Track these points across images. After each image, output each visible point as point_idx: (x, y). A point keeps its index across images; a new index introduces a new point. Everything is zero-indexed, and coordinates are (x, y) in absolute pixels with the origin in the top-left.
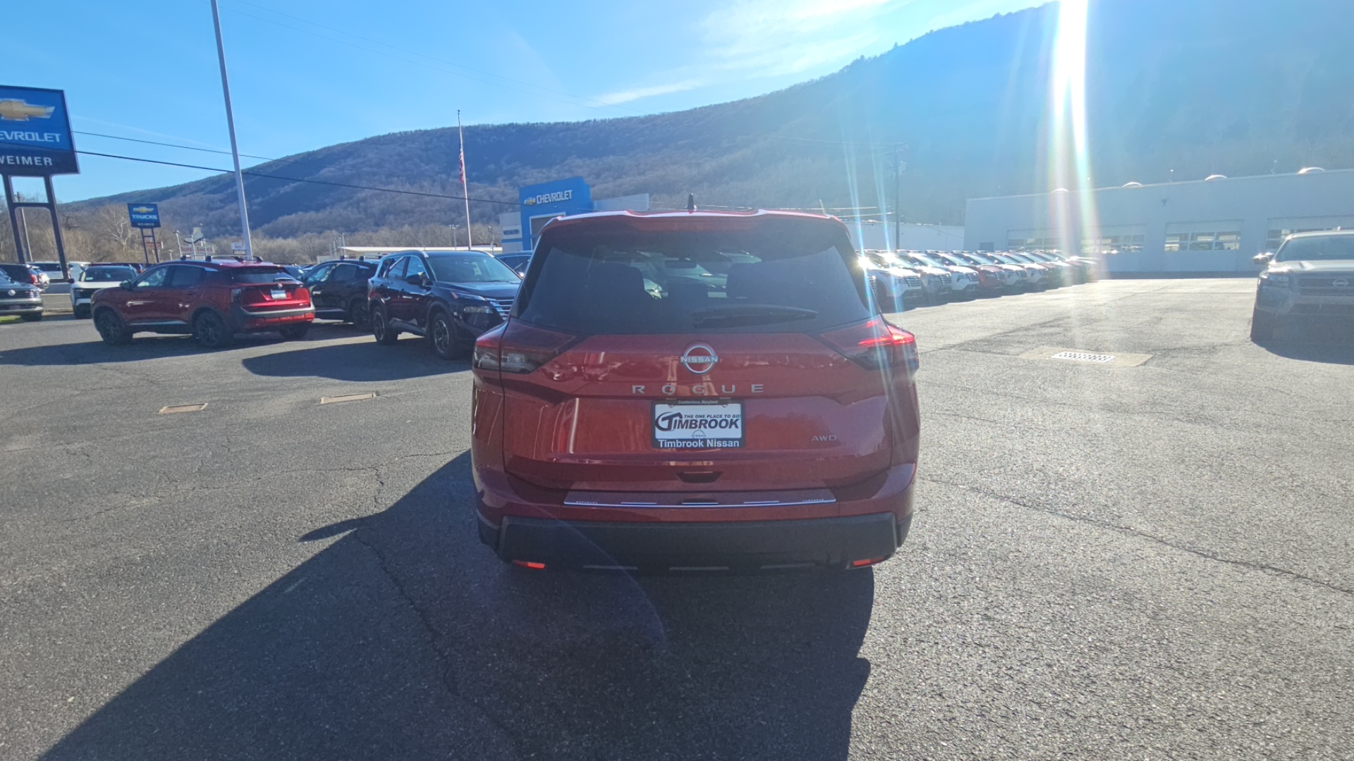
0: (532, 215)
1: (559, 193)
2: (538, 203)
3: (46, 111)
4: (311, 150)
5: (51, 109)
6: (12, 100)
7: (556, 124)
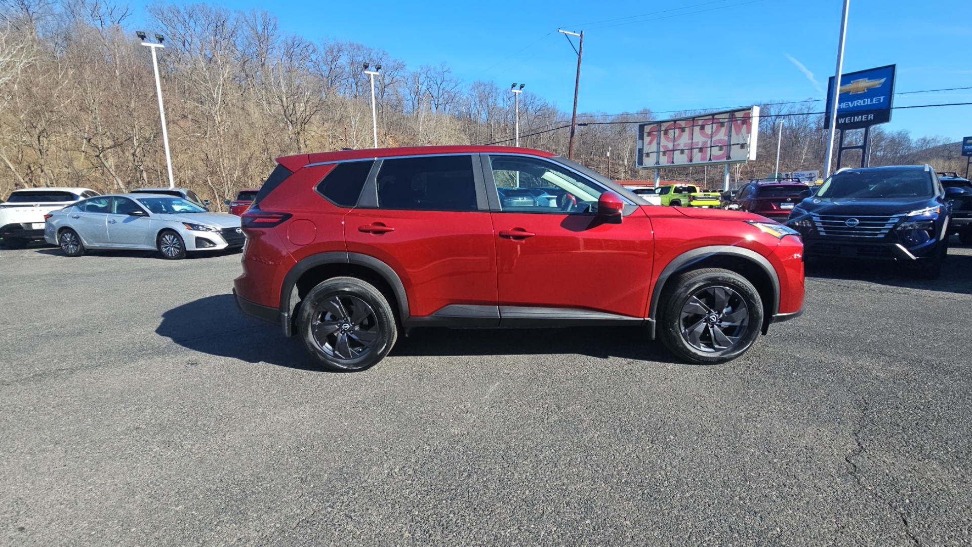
3: (878, 83)
5: (884, 80)
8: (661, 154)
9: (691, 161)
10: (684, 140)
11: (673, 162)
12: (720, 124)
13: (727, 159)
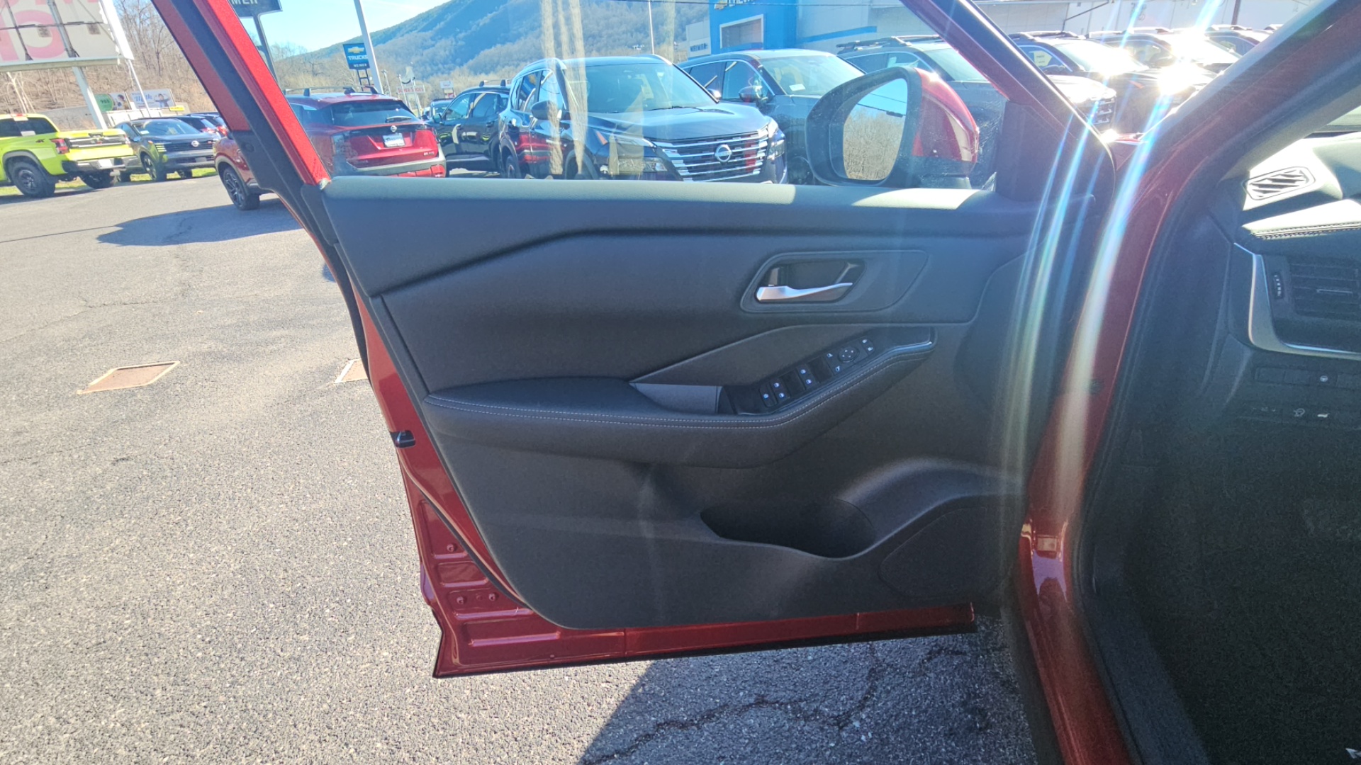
0: (722, 23)
2: (731, 5)
13: (70, 56)
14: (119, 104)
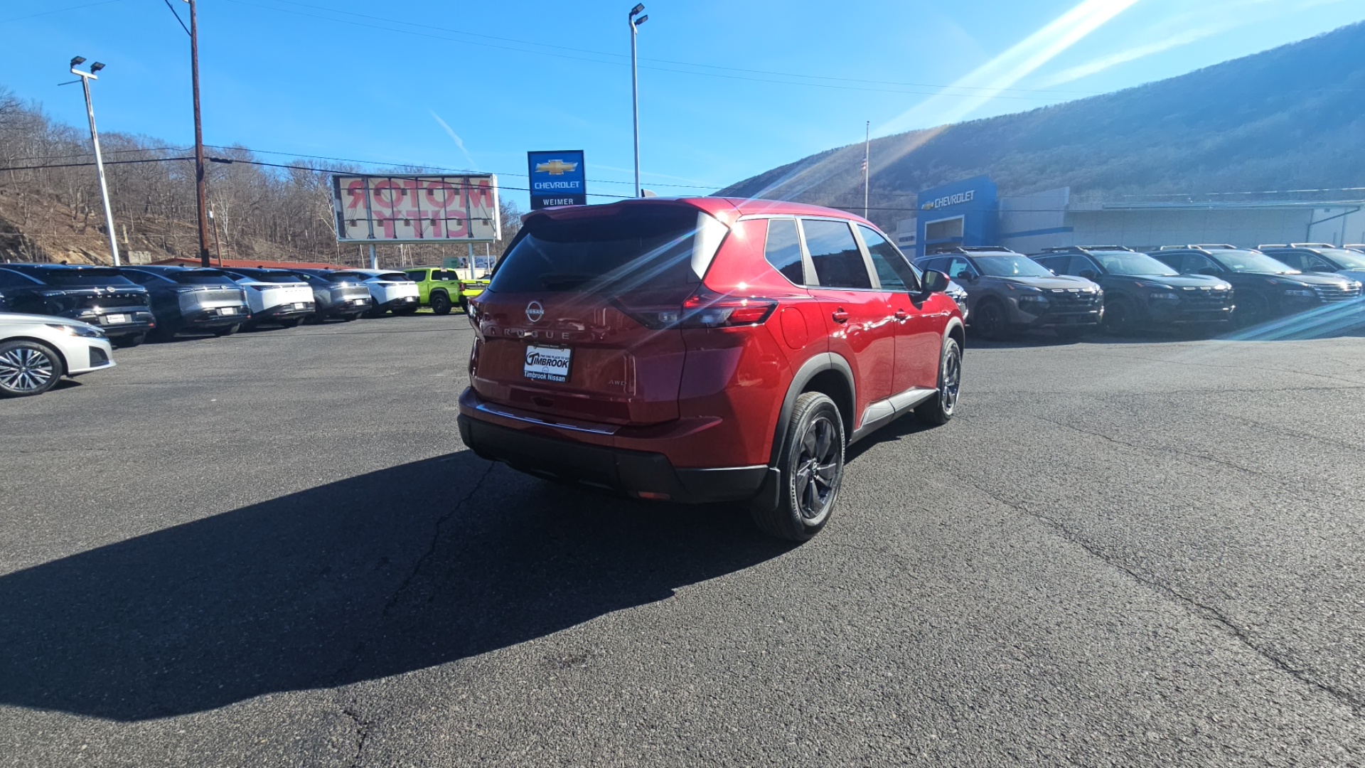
0: (927, 221)
1: (960, 194)
2: (936, 207)
3: (571, 166)
4: (756, 175)
5: (576, 165)
6: (556, 160)
7: (996, 118)
8: (375, 223)
9: (421, 236)
10: (406, 206)
11: (395, 237)
12: (453, 190)
13: (469, 237)
14: (462, 264)
